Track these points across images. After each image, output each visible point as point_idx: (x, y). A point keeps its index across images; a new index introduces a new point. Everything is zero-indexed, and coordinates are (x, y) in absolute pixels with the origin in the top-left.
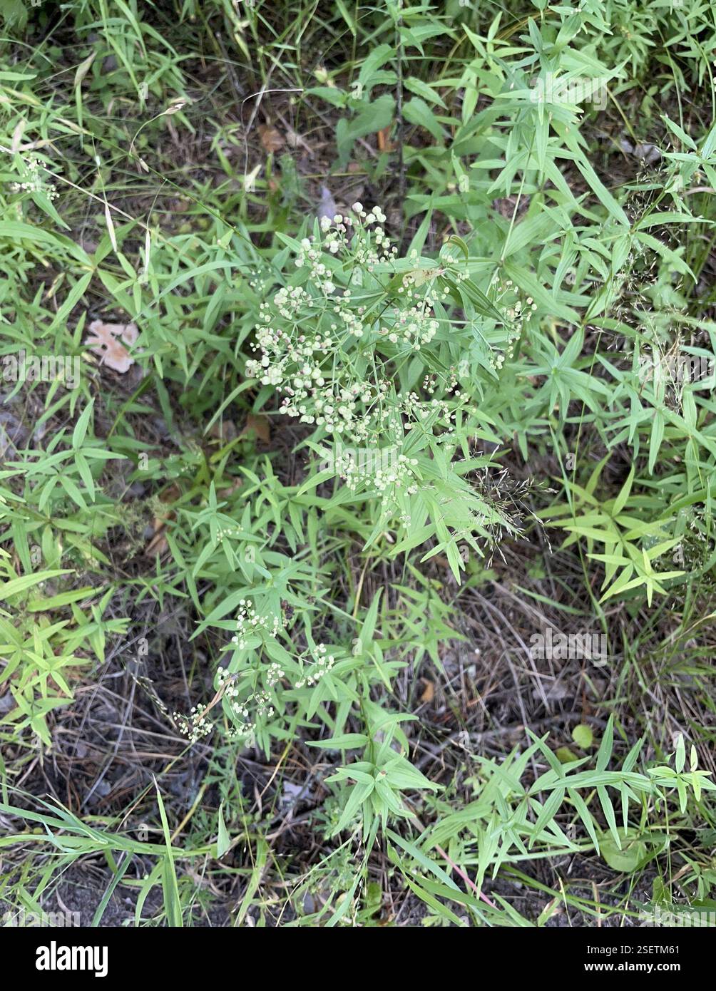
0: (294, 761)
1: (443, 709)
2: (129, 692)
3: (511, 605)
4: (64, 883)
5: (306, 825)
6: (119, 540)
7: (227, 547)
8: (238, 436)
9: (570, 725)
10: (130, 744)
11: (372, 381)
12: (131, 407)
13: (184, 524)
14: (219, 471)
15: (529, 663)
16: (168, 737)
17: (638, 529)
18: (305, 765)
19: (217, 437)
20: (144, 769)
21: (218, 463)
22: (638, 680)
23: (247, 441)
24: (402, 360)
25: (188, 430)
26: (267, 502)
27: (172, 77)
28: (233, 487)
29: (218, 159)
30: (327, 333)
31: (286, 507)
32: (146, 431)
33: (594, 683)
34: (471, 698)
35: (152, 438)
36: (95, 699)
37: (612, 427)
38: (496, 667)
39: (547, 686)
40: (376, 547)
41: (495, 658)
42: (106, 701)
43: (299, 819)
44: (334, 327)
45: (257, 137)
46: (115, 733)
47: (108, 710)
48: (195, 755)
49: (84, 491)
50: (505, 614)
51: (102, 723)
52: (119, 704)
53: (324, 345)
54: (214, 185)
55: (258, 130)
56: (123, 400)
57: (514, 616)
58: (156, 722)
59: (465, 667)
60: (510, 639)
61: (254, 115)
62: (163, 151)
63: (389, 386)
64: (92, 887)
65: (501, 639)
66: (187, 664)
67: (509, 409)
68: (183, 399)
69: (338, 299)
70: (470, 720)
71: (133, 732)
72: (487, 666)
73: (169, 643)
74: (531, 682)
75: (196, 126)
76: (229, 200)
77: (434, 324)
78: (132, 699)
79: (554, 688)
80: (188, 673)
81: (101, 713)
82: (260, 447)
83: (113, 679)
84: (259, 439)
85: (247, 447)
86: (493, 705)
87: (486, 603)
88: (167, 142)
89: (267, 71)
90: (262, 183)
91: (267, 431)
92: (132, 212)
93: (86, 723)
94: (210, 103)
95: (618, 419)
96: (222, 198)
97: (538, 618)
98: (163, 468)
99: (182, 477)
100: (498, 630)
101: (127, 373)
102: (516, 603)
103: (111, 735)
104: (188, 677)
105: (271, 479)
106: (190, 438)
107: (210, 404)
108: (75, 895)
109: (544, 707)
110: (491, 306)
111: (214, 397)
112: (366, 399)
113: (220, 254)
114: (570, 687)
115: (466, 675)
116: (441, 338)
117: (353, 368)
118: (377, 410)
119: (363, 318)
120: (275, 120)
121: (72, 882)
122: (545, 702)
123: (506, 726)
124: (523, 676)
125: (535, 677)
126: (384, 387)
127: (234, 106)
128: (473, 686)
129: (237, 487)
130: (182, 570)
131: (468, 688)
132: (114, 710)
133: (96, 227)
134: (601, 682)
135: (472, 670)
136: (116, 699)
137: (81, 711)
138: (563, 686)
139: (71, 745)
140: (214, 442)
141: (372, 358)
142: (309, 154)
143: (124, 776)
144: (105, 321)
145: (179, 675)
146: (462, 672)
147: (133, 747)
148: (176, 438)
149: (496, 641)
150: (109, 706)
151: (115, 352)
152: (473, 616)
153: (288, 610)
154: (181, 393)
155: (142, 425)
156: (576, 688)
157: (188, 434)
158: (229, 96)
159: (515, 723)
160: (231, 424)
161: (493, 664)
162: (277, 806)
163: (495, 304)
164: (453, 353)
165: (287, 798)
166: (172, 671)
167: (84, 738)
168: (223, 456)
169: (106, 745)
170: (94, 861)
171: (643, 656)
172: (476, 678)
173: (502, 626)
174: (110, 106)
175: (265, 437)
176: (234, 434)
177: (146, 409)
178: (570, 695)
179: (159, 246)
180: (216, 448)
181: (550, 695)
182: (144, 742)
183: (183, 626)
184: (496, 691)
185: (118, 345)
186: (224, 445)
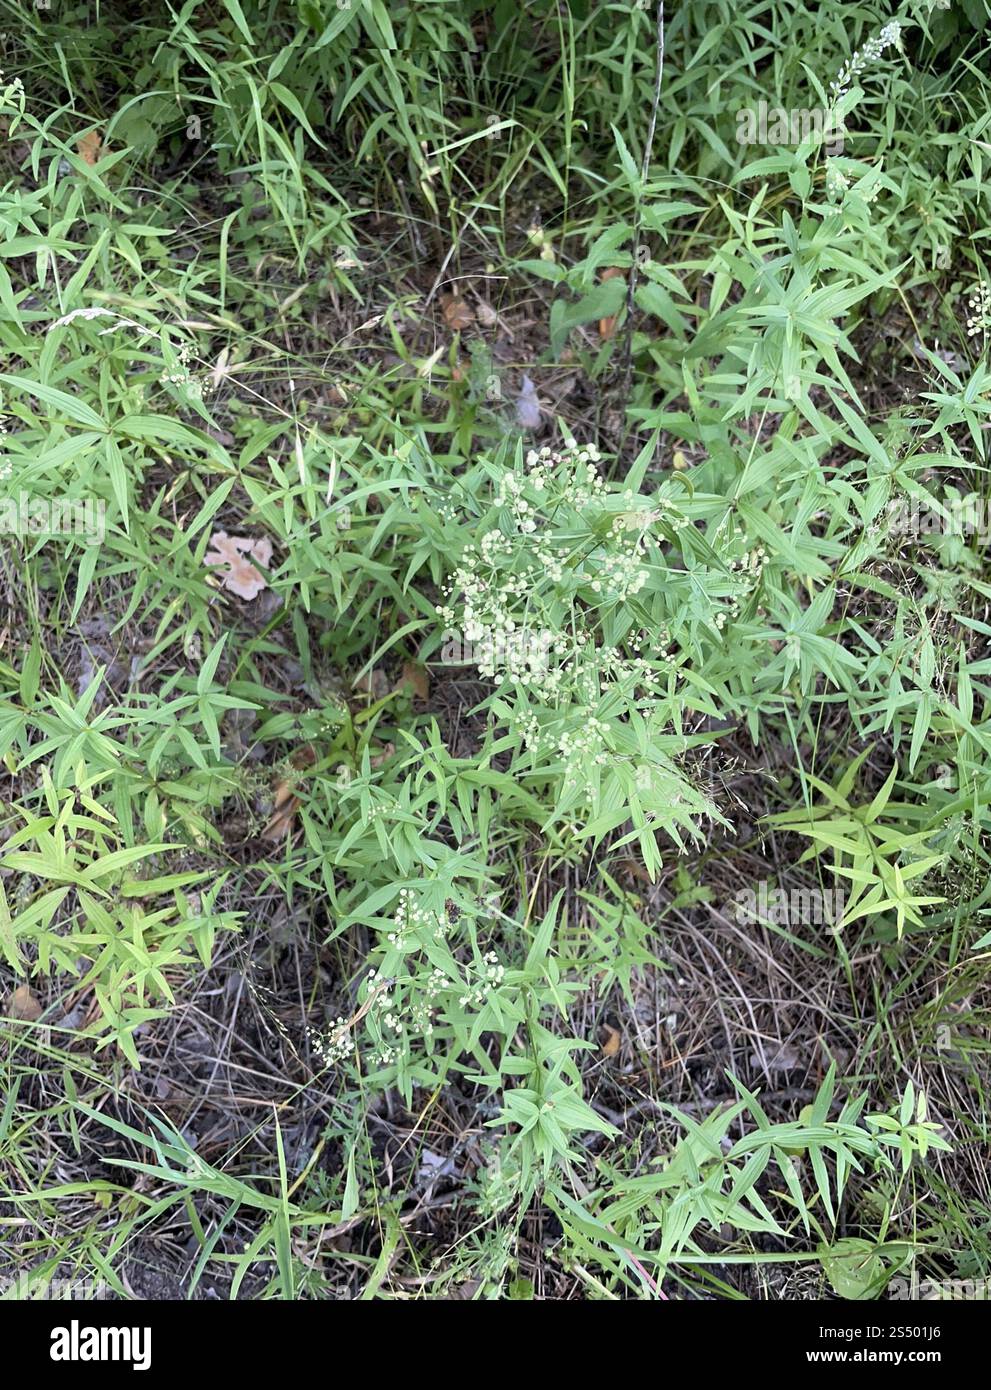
0: (437, 1123)
1: (630, 1067)
2: (230, 1015)
3: (730, 939)
4: (131, 1262)
5: (449, 1210)
6: (228, 815)
7: (380, 829)
8: (390, 691)
9: (797, 1105)
10: (225, 1085)
11: (569, 629)
12: (259, 645)
13: (321, 798)
14: (366, 734)
15: (748, 1018)
16: (276, 1079)
17: (894, 842)
18: (452, 1128)
19: (364, 691)
20: (242, 1118)
21: (364, 724)
22: (891, 1054)
23: (401, 697)
24: (608, 609)
25: (326, 679)
26: (430, 777)
27: (341, 234)
28: (383, 755)
29: (389, 336)
30: (523, 575)
31: (453, 786)
32: (274, 676)
33: (832, 1053)
34: (668, 1057)
35: (281, 686)
36: (184, 1023)
37: (868, 710)
38: (704, 1020)
39: (770, 1050)
40: (561, 844)
41: (703, 1006)
42: (199, 1027)
43: (439, 1200)
44: (530, 568)
45: (440, 310)
46: (207, 1070)
47: (200, 1038)
48: (309, 1105)
49: (206, 747)
50: (720, 951)
51: (193, 1055)
52: (214, 1031)
53: (518, 586)
54: (382, 371)
55: (441, 300)
56: (248, 636)
57: (733, 955)
58: (262, 1058)
59: (662, 1015)
60: (725, 984)
61: (437, 284)
62: (320, 320)
63: (588, 639)
64: (165, 1270)
65: (713, 983)
66: (305, 984)
67: (738, 678)
68: (325, 639)
69: (538, 539)
70: (664, 1086)
71: (232, 1069)
72: (693, 1017)
73: (285, 954)
74: (749, 1044)
75: (362, 293)
76: (400, 389)
77: (644, 575)
78: (232, 1025)
79: (780, 1054)
80: (307, 996)
81: (190, 1041)
82: (418, 706)
83: (209, 997)
84: (416, 696)
85: (402, 706)
86: (696, 1069)
87: (697, 934)
88: (324, 311)
89: (458, 228)
90: (444, 371)
91: (426, 685)
92: (276, 398)
93: (171, 1054)
94: (384, 264)
95: (877, 700)
96: (391, 388)
97: (765, 959)
98: (297, 726)
99: (320, 739)
100: (710, 972)
101: (254, 600)
102: (737, 938)
103: (202, 1072)
104: (307, 1003)
105: (438, 747)
106: (329, 689)
107: (358, 648)
108: (143, 1279)
109: (764, 1078)
110: (714, 556)
111: (365, 638)
112: (559, 650)
113: (397, 468)
114: (801, 1055)
115: (664, 1025)
116: (655, 587)
117: (547, 615)
118: (571, 664)
119: (564, 561)
120: (464, 291)
121: (141, 1262)
122: (766, 1071)
123: (712, 1099)
124: (738, 1034)
125: (754, 1037)
126: (582, 640)
127: (412, 270)
128: (673, 1040)
129: (389, 755)
130: (316, 856)
131: (664, 1043)
132: (208, 1038)
133: (227, 414)
134: (844, 1053)
135: (672, 1020)
136: (212, 1024)
137: (165, 1038)
138: (793, 1053)
139: (150, 1080)
140: (360, 696)
141: (571, 605)
142: (507, 335)
143: (216, 1127)
144: (231, 534)
145: (296, 999)
146: (659, 1022)
147: (230, 1089)
148: (312, 688)
149: (707, 985)
150: (202, 1034)
151: (241, 573)
152: (678, 949)
153: (454, 912)
154: (322, 632)
155: (269, 668)
156: (809, 1057)
157: (326, 684)
158: (408, 257)
159: (725, 1095)
160: (382, 673)
161: (701, 1014)
162: (413, 1181)
163: (719, 553)
164: (670, 606)
165: (425, 1171)
166: (284, 993)
167: (166, 1072)
168: (371, 716)
169: (195, 1084)
170: (170, 1236)
171: (902, 1021)
172: (676, 1032)
173: (716, 966)
174: (258, 263)
175: (423, 694)
176: (386, 687)
177: (275, 649)
178: (802, 1067)
179: (318, 449)
180: (363, 705)
181: (773, 1064)
182: (244, 1083)
183: (304, 933)
184: (702, 1051)
185: (246, 563)
186: (373, 702)
